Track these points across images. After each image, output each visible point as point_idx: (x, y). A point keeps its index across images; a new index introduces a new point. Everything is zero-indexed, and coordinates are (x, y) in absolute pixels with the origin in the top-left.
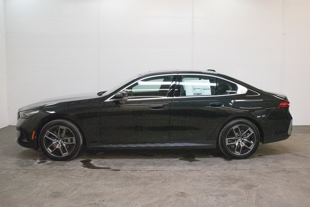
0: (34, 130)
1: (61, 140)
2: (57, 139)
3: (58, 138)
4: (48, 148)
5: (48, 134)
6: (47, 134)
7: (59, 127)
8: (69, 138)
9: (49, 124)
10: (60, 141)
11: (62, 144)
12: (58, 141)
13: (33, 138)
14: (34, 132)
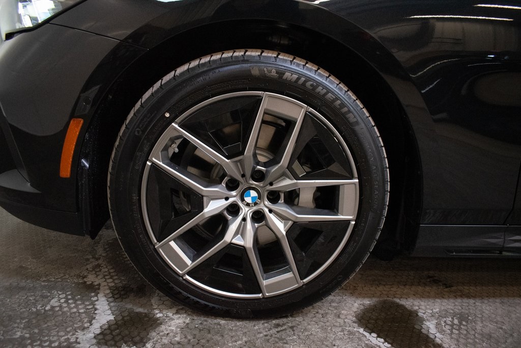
0: (73, 116)
1: (253, 194)
2: (232, 185)
3: (238, 177)
4: (172, 244)
5: (175, 149)
6: (166, 149)
7: (258, 100)
8: (308, 187)
9: (191, 76)
10: (248, 200)
11: (258, 217)
12: (234, 195)
13: (65, 171)
14: (75, 130)
